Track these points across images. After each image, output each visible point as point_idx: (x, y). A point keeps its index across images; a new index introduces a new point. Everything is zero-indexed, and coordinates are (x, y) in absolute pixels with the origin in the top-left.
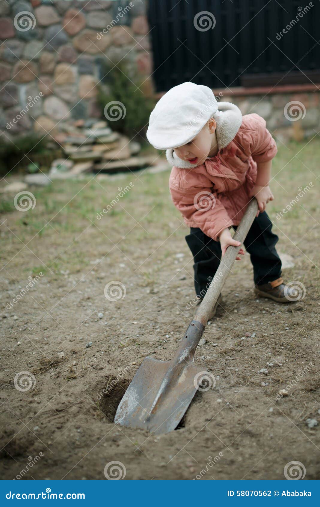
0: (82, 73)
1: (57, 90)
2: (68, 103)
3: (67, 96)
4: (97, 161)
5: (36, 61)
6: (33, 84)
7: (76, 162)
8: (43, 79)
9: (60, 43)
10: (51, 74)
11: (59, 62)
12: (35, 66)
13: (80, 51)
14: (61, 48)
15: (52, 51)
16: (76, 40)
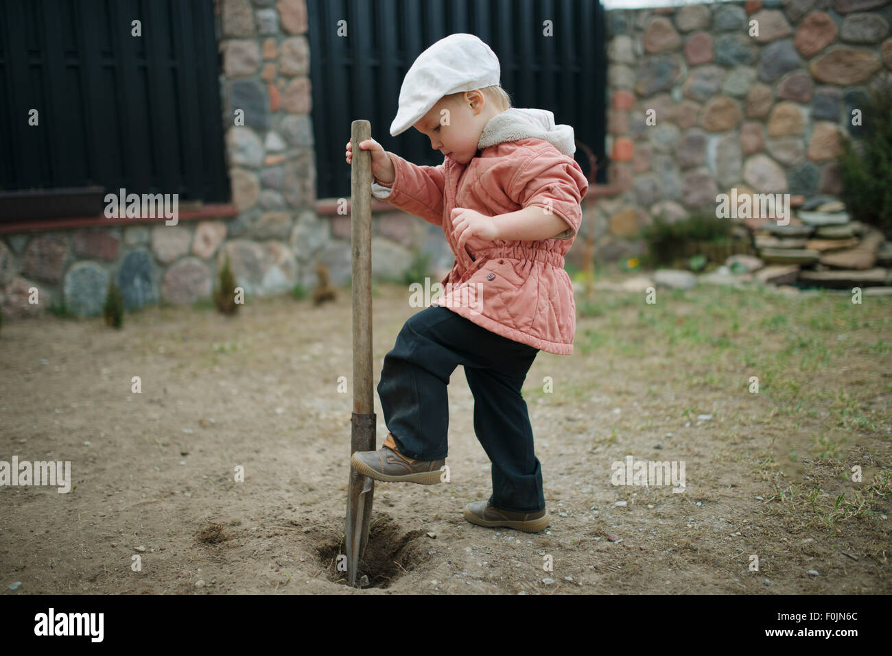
0: (816, 118)
1: (769, 145)
2: (785, 166)
3: (784, 156)
4: (809, 265)
5: (742, 98)
6: (732, 135)
7: (768, 262)
8: (748, 126)
9: (787, 68)
10: (764, 119)
11: (779, 100)
12: (738, 105)
13: (819, 82)
14: (787, 77)
15: (770, 83)
16: (814, 65)
